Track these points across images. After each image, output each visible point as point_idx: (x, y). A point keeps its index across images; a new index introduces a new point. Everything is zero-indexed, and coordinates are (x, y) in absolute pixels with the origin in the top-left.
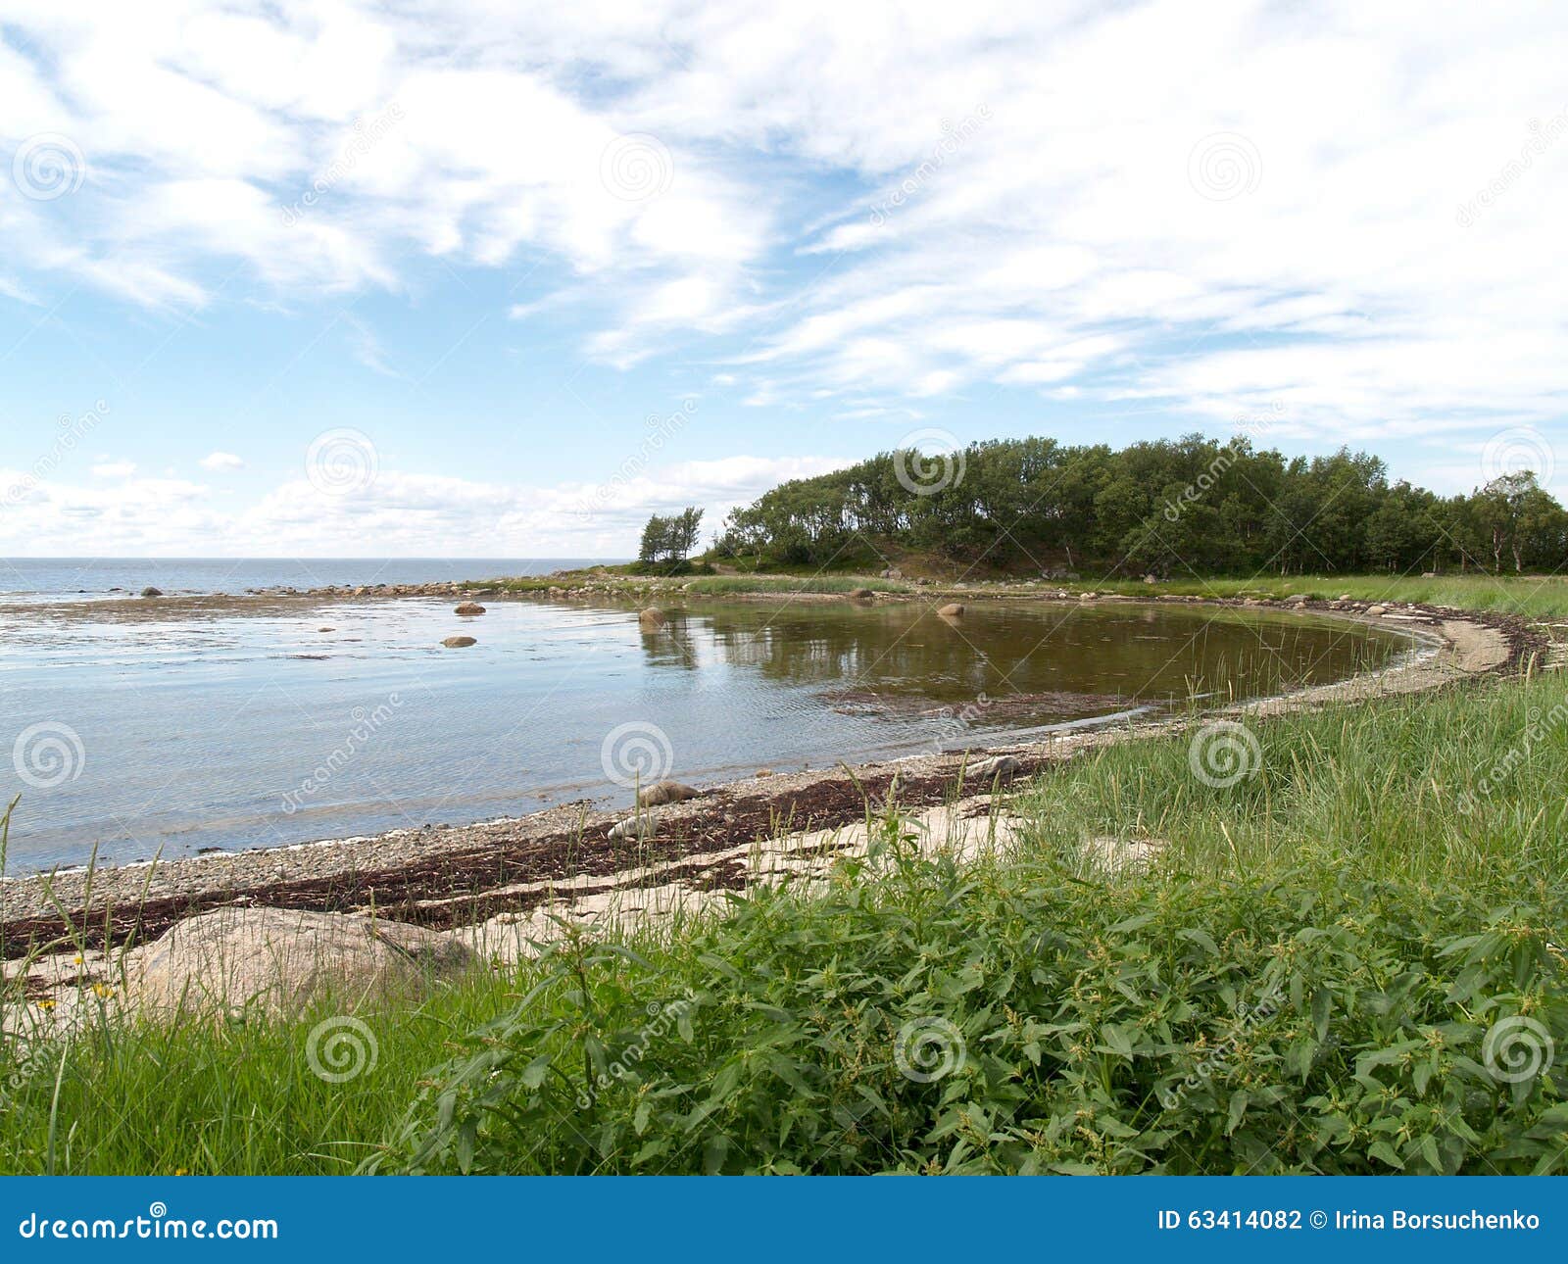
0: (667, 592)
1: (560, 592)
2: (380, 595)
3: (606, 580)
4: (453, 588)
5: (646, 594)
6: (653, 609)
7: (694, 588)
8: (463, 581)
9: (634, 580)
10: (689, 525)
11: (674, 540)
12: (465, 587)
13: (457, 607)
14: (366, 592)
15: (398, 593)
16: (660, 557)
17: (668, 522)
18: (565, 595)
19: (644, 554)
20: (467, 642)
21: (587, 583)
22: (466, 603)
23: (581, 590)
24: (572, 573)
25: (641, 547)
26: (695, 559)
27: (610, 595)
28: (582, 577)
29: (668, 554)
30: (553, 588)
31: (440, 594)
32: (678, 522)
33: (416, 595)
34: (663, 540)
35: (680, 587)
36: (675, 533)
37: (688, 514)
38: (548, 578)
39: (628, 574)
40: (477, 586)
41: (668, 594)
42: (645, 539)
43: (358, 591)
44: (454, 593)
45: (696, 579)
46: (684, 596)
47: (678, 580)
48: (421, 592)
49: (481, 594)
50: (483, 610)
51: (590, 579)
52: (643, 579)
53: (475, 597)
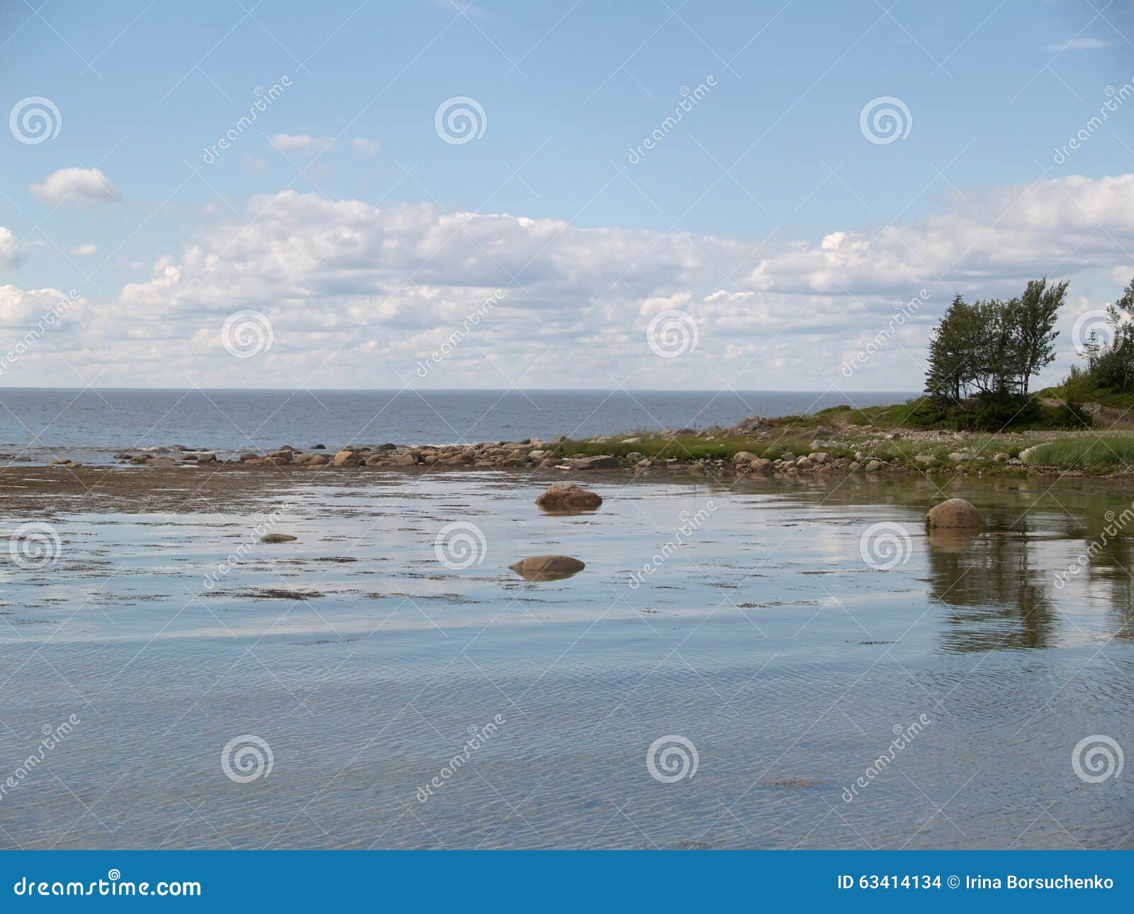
0: (989, 465)
1: (757, 462)
2: (386, 467)
3: (853, 438)
4: (534, 453)
5: (941, 469)
6: (954, 501)
7: (1045, 457)
8: (552, 438)
9: (918, 437)
10: (1035, 322)
11: (1001, 353)
12: (560, 451)
13: (541, 492)
14: (357, 460)
15: (422, 463)
16: (971, 388)
17: (989, 311)
18: (768, 471)
19: (934, 381)
20: (566, 567)
21: (814, 445)
22: (561, 486)
23: (802, 459)
24: (782, 422)
25: (928, 367)
26: (1047, 393)
27: (862, 472)
28: (803, 431)
29: (990, 383)
30: (742, 454)
31: (510, 465)
32: (1010, 313)
33: (459, 466)
34: (976, 352)
35: (1015, 455)
36: (1004, 338)
37: (1033, 293)
38: (731, 434)
39: (903, 426)
40: (583, 448)
41: (989, 469)
42: (939, 350)
43: (341, 456)
44: (535, 463)
45: (1049, 438)
46: (1023, 475)
47: (1010, 439)
48: (468, 461)
49: (593, 466)
50: (595, 502)
51: (823, 436)
52: (934, 437)
53: (578, 471)
